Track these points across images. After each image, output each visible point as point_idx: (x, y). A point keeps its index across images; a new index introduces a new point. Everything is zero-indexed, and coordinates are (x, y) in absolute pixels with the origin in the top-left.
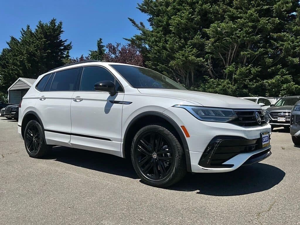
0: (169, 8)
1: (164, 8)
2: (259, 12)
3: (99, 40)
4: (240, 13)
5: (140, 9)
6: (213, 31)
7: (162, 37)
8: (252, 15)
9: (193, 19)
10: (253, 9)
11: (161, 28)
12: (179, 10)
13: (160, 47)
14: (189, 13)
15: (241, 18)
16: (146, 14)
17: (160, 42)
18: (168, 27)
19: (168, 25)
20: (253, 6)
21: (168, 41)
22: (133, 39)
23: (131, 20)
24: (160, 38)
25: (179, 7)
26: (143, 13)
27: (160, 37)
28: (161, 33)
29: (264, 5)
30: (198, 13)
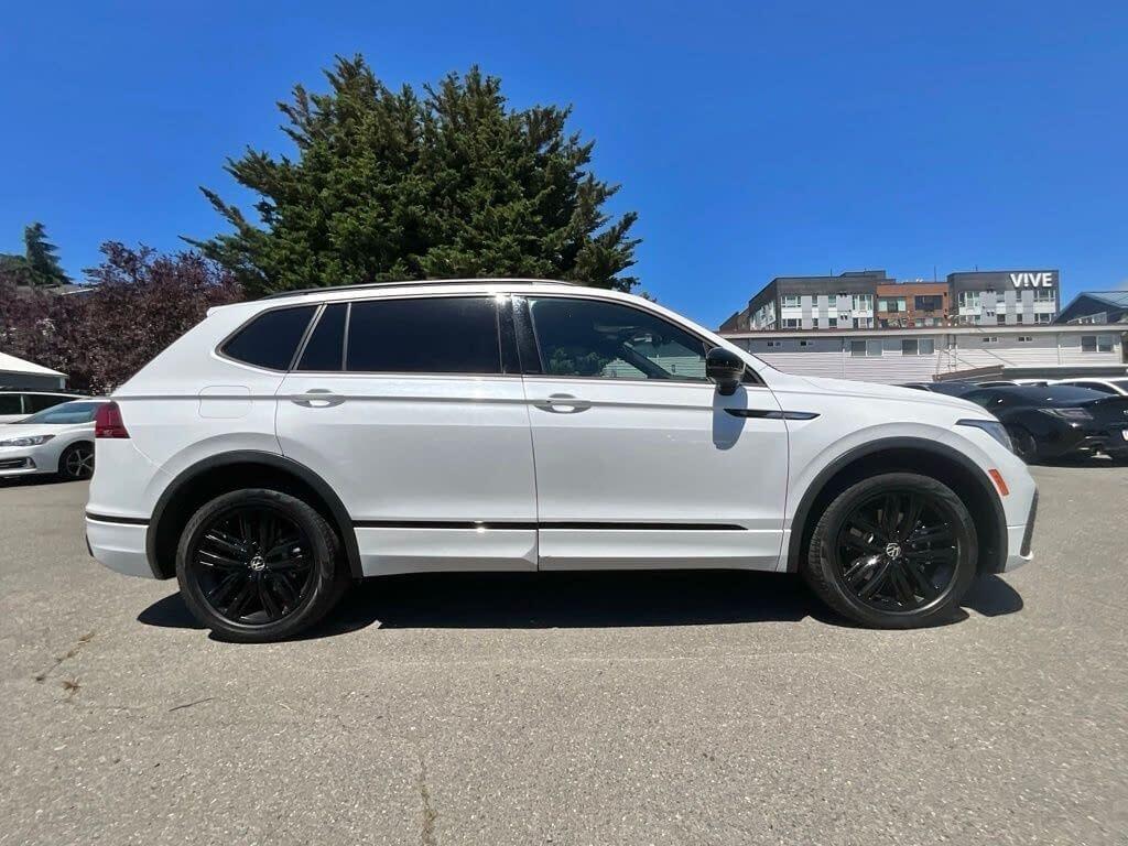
0: (325, 193)
1: (311, 189)
2: (521, 242)
3: (32, 226)
4: (487, 238)
5: (235, 174)
6: (433, 264)
7: (308, 254)
8: (508, 246)
9: (386, 230)
10: (511, 237)
11: (303, 234)
12: (349, 203)
13: (303, 277)
14: (379, 216)
15: (489, 247)
16: (253, 191)
17: (302, 264)
18: (324, 235)
19: (322, 229)
20: (511, 232)
21: (324, 265)
22: (215, 245)
23: (208, 194)
24: (304, 255)
25: (351, 196)
26: (244, 185)
27: (302, 252)
28: (303, 243)
29: (529, 234)
30: (398, 218)
